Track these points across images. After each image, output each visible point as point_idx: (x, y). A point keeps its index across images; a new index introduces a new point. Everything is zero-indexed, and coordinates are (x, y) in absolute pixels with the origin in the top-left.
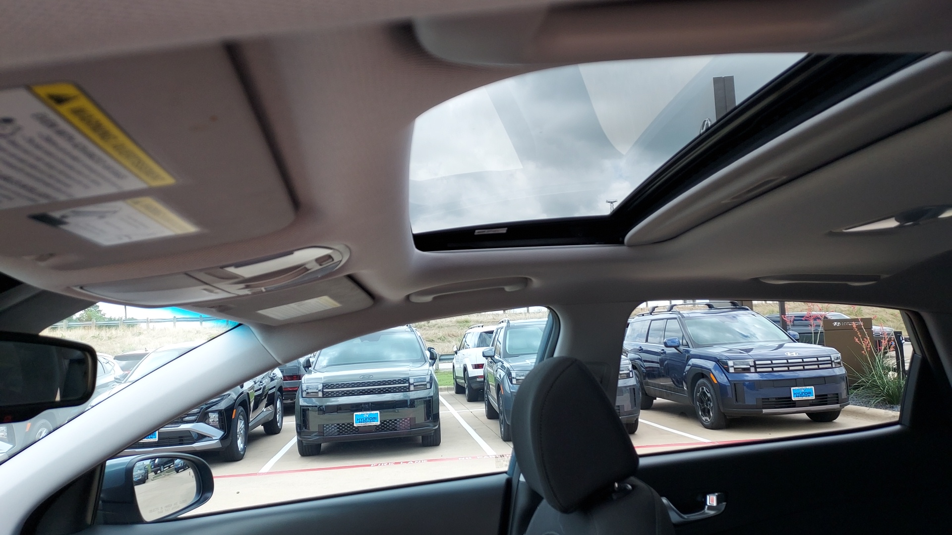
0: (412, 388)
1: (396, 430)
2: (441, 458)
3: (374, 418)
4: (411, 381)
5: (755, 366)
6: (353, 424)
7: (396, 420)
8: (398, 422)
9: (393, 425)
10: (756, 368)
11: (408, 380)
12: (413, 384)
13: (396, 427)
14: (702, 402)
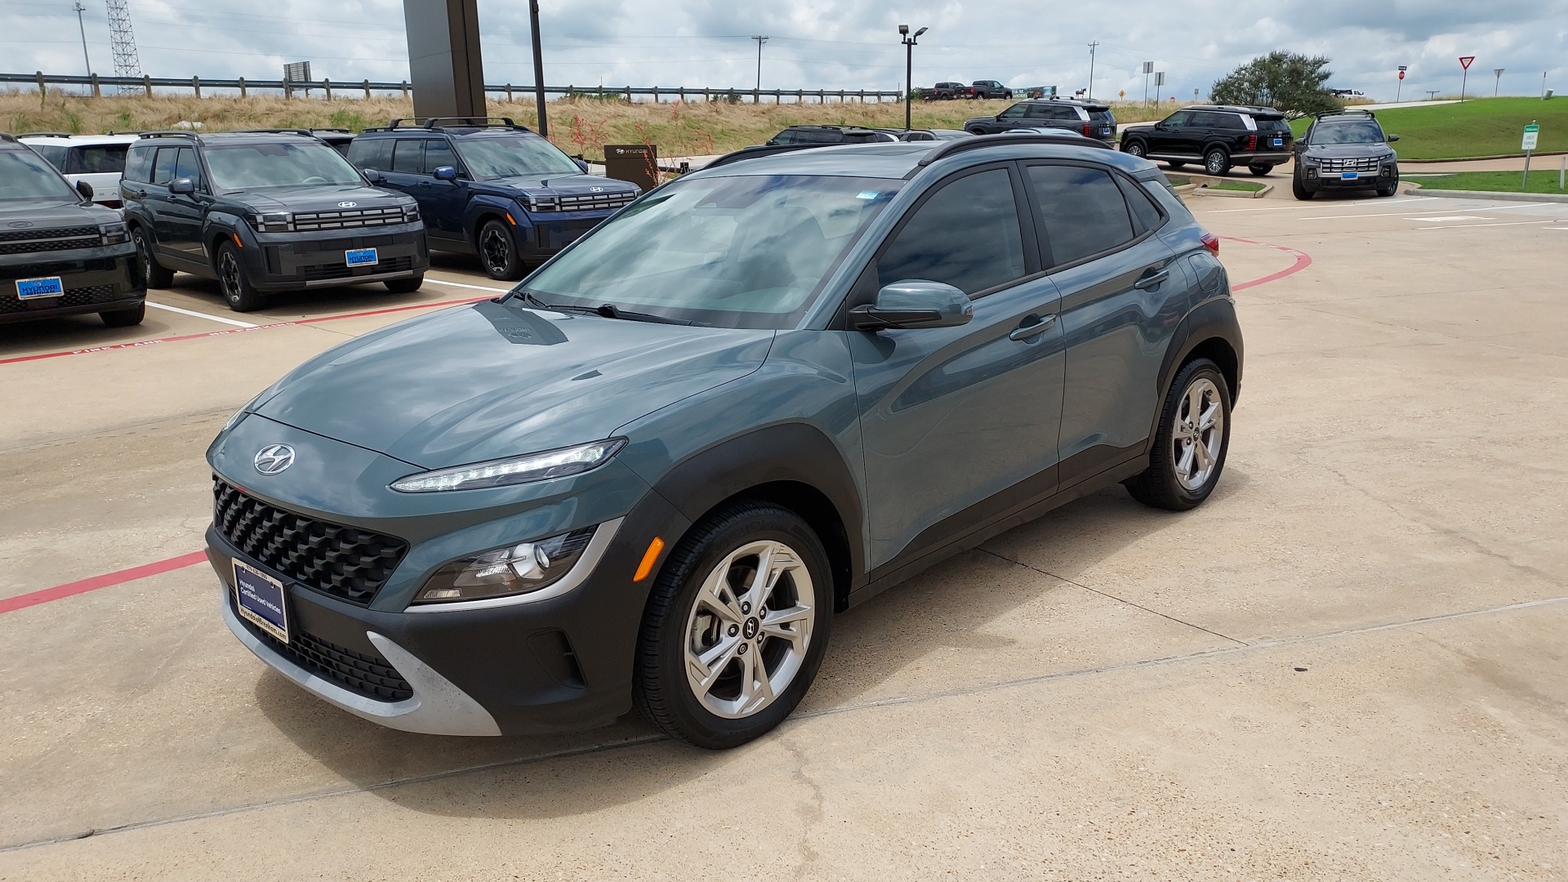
0: (105, 241)
1: (92, 303)
2: (174, 336)
3: (55, 287)
4: (102, 230)
5: (560, 204)
6: (17, 296)
7: (89, 288)
8: (94, 290)
9: (86, 296)
10: (561, 206)
11: (98, 229)
12: (105, 235)
13: (91, 298)
14: (490, 248)
